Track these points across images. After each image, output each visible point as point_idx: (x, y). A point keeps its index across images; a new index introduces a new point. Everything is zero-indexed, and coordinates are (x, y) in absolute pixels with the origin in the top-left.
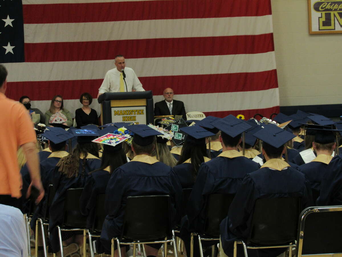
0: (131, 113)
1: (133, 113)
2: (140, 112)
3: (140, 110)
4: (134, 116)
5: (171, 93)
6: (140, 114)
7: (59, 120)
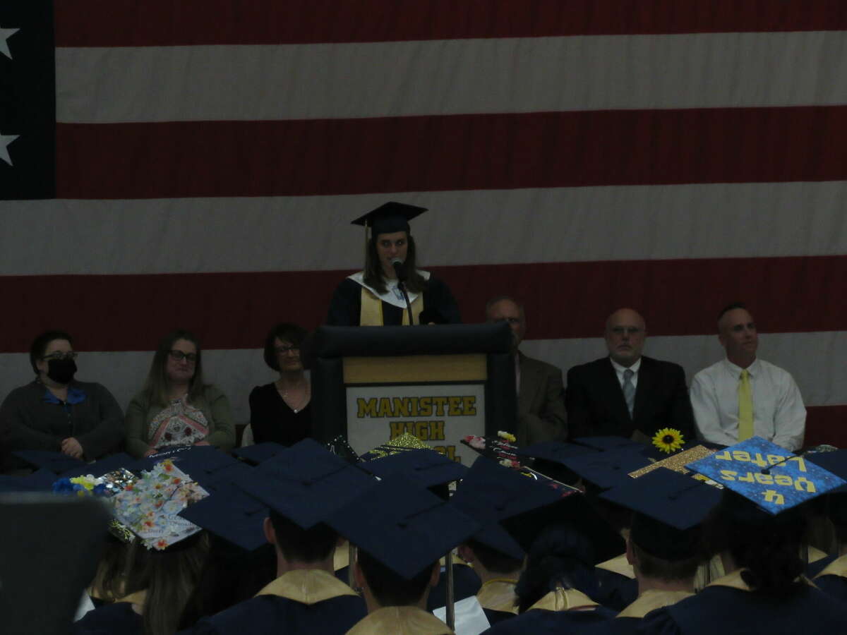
0: (425, 410)
1: (435, 407)
2: (461, 407)
3: (462, 398)
4: (436, 423)
5: (633, 330)
6: (462, 414)
7: (182, 431)
